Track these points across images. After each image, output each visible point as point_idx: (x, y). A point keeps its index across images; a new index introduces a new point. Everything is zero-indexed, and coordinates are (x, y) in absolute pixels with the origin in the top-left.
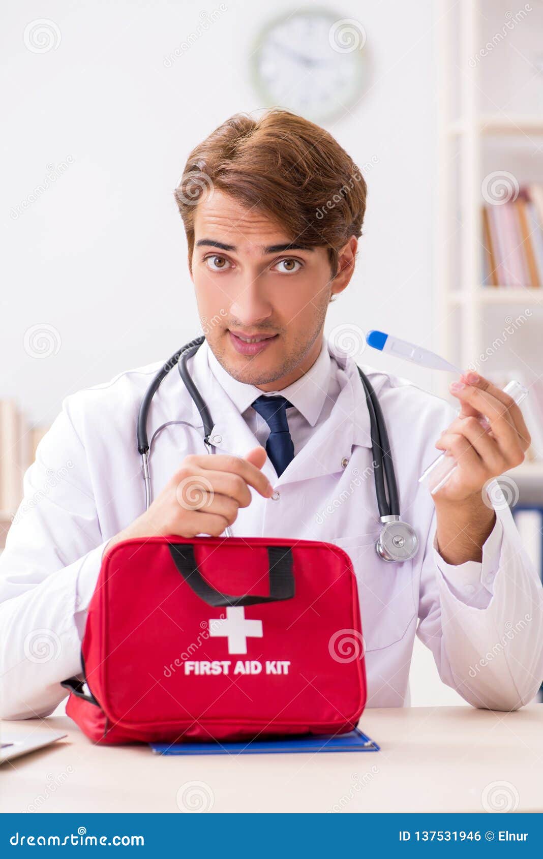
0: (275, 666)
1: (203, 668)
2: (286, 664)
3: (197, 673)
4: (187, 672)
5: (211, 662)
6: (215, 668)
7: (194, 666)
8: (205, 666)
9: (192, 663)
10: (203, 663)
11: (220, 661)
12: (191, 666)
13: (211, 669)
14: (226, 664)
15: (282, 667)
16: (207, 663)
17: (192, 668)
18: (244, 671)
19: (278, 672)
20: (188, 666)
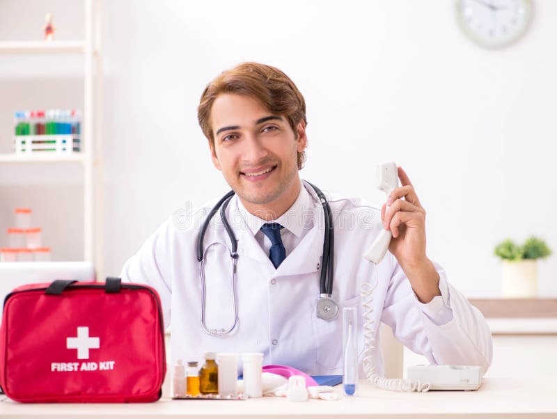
18: (86, 369)
19: (108, 368)
20: (54, 366)
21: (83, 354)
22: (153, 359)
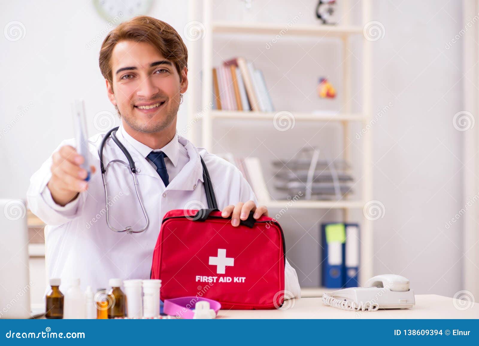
0: (239, 279)
1: (204, 279)
2: (244, 278)
3: (201, 281)
4: (197, 281)
5: (208, 277)
6: (210, 279)
7: (200, 278)
8: (205, 278)
9: (199, 277)
10: (204, 277)
11: (212, 276)
12: (198, 278)
13: (208, 280)
14: (215, 278)
15: (242, 280)
16: (206, 277)
17: (199, 279)
18: (223, 281)
19: (240, 281)
20: (197, 278)
21: (221, 270)
22: (277, 277)
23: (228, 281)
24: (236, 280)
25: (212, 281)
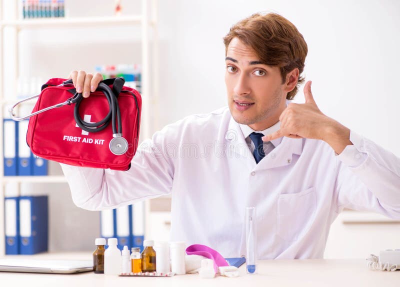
0: (98, 142)
1: (70, 139)
2: (103, 141)
3: (68, 140)
4: (64, 139)
5: (74, 137)
9: (66, 136)
10: (70, 137)
11: (77, 137)
13: (73, 139)
14: (79, 138)
15: (101, 142)
16: (72, 137)
17: (66, 138)
18: (86, 142)
23: (89, 142)
24: (96, 142)
25: (76, 140)
